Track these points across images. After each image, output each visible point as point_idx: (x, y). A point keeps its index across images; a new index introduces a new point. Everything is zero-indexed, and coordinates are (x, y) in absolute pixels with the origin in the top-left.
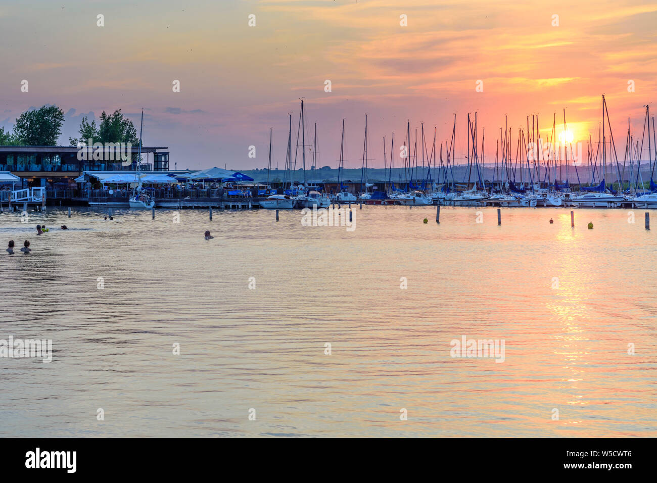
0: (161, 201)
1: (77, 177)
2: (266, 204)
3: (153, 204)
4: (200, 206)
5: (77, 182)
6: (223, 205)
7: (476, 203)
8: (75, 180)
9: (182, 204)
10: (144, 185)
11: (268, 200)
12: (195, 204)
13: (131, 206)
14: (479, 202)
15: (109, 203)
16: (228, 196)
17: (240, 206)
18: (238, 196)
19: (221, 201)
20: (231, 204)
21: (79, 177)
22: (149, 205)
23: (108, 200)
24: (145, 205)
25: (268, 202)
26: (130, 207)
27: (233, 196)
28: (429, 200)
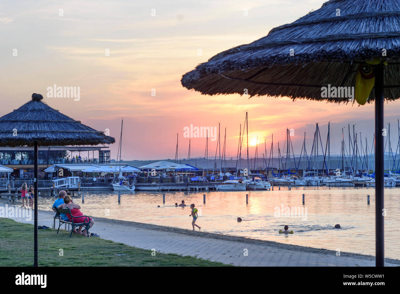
0: (139, 186)
1: (46, 168)
2: (222, 187)
3: (134, 188)
4: (176, 189)
5: (46, 172)
6: (189, 188)
7: (348, 184)
8: (45, 170)
9: (161, 188)
10: (124, 174)
11: (224, 184)
12: (170, 188)
13: (115, 189)
14: (351, 184)
15: (93, 188)
16: (192, 182)
17: (197, 189)
18: (198, 181)
19: (188, 185)
20: (197, 188)
21: (48, 169)
22: (131, 188)
23: (92, 185)
24: (129, 189)
25: (224, 186)
26: (113, 190)
27: (195, 181)
28: (304, 182)
